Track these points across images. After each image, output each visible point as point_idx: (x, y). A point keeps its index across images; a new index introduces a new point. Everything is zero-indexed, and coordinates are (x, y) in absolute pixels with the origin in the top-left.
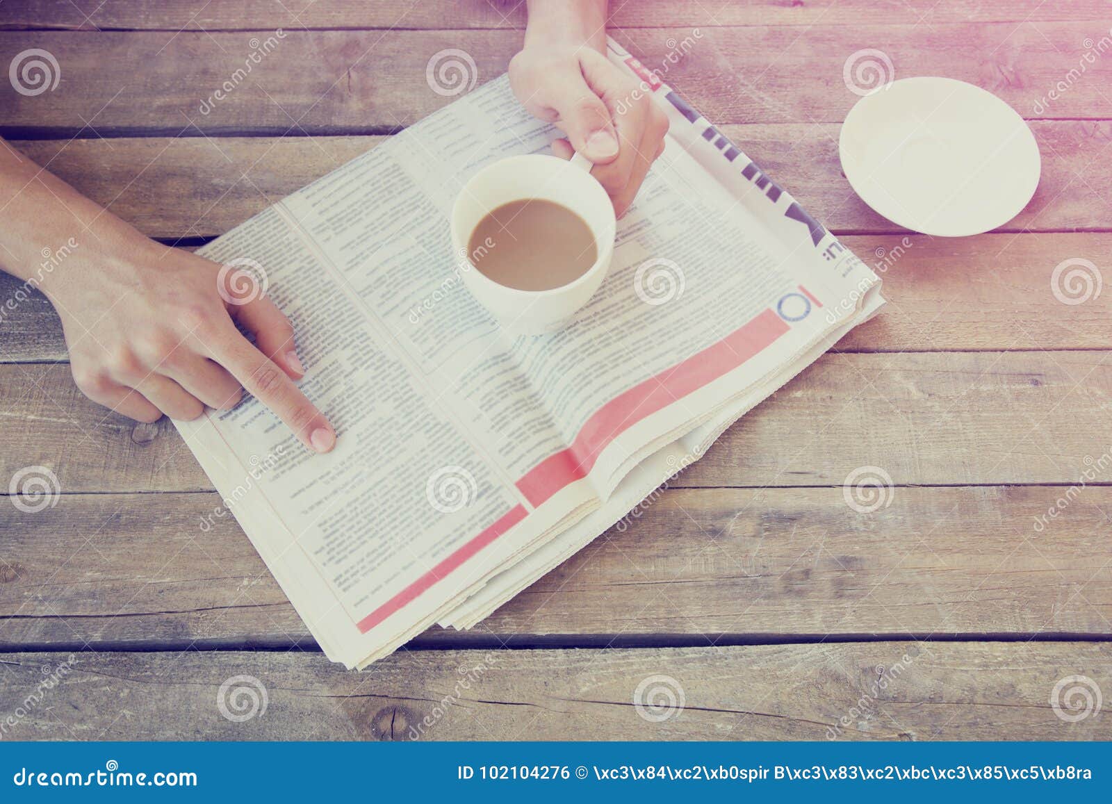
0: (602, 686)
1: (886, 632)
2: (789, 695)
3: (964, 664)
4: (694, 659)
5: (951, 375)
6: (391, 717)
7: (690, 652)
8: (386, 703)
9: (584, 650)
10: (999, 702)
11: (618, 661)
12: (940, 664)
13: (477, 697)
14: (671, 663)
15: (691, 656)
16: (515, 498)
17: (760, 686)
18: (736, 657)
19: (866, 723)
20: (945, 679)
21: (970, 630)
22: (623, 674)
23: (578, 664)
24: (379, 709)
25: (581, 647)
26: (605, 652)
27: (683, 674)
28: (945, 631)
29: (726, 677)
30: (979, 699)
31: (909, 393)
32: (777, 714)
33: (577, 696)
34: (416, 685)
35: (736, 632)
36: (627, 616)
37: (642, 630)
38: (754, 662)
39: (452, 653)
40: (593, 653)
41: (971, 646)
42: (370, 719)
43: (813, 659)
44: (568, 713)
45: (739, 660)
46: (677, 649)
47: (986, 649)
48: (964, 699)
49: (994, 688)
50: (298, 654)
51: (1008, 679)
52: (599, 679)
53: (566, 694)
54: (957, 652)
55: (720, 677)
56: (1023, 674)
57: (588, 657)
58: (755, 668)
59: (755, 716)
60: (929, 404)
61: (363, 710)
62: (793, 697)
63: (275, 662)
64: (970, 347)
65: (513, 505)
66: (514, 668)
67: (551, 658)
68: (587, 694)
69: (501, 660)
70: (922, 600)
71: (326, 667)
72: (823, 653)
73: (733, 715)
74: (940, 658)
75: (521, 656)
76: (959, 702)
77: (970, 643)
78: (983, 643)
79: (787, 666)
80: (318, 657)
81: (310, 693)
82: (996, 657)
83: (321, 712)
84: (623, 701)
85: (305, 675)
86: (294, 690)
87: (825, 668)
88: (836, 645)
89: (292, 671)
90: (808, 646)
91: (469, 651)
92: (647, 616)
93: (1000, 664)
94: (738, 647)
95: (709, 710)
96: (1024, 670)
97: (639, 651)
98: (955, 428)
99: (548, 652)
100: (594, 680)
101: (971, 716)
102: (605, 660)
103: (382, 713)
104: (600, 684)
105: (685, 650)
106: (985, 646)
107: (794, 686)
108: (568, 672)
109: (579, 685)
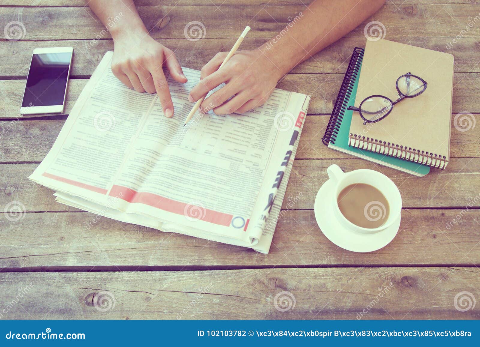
0: (172, 285)
1: (279, 265)
2: (242, 288)
3: (308, 276)
4: (207, 275)
5: (312, 168)
6: (92, 297)
7: (205, 272)
8: (92, 291)
9: (166, 272)
10: (319, 290)
11: (179, 276)
12: (299, 276)
13: (125, 289)
14: (198, 277)
15: (206, 274)
16: (109, 188)
17: (231, 285)
18: (223, 274)
19: (269, 298)
20: (300, 282)
21: (311, 264)
22: (180, 280)
23: (164, 277)
24: (88, 294)
25: (165, 270)
26: (174, 273)
27: (202, 281)
28: (301, 264)
29: (218, 282)
30: (312, 289)
31: (296, 175)
32: (236, 295)
33: (162, 289)
34: (103, 285)
35: (223, 265)
36: (183, 259)
37: (188, 264)
38: (229, 276)
39: (117, 273)
40: (170, 273)
41: (311, 269)
42: (84, 298)
43: (251, 275)
44: (159, 295)
45: (224, 275)
46: (201, 271)
47: (316, 271)
48: (306, 289)
49: (317, 285)
50: (60, 273)
51: (322, 281)
52: (171, 283)
53: (158, 288)
54: (305, 272)
55: (216, 282)
56: (329, 280)
57: (168, 274)
58: (230, 278)
59: (228, 296)
60: (303, 179)
61: (82, 294)
62: (243, 289)
63: (51, 276)
64: (320, 158)
65: (106, 189)
66: (139, 279)
67: (154, 275)
68: (166, 288)
69: (135, 275)
70: (294, 252)
71: (69, 278)
72: (255, 273)
73: (220, 296)
74: (299, 274)
75: (143, 274)
76: (304, 291)
77: (310, 269)
78: (315, 269)
79: (242, 277)
80: (67, 274)
81: (63, 288)
82: (319, 274)
83: (68, 296)
84: (179, 291)
85: (61, 281)
86: (58, 287)
87: (256, 278)
88: (261, 270)
89: (56, 280)
90: (250, 270)
91: (124, 272)
92: (191, 259)
93: (320, 276)
94: (224, 271)
95: (211, 294)
96: (329, 278)
97: (187, 272)
98: (312, 188)
99: (153, 272)
100: (169, 283)
101: (308, 295)
102: (174, 275)
103: (89, 295)
104: (171, 284)
105: (204, 271)
106: (316, 270)
107: (244, 285)
108: (160, 280)
109: (164, 284)
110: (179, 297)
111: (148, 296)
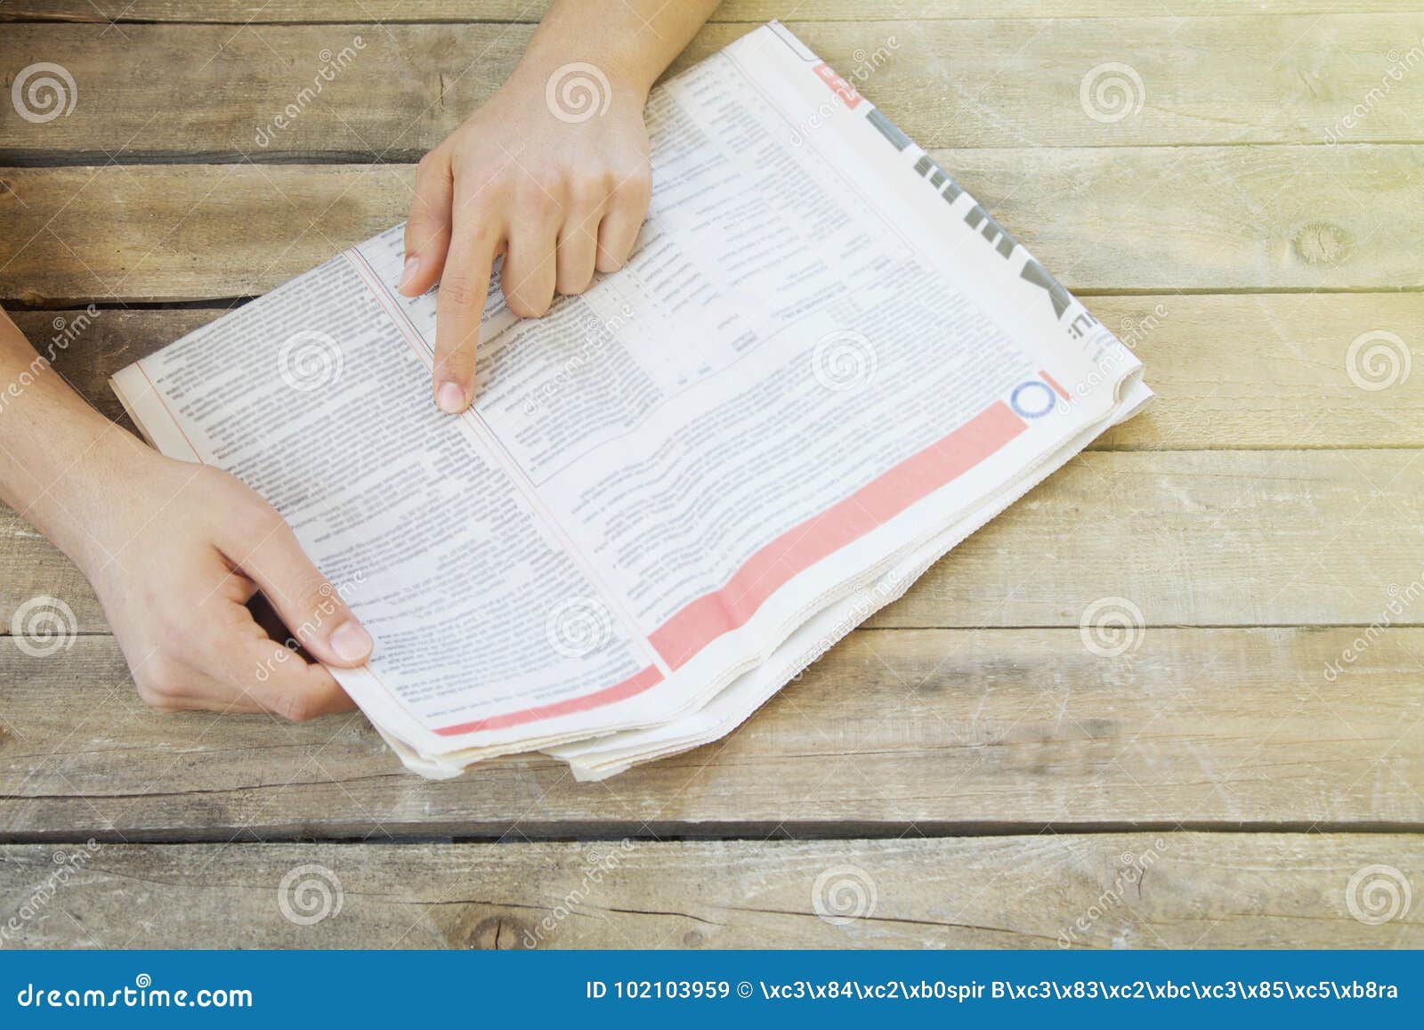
0: (773, 891)
1: (1150, 820)
2: (1021, 902)
3: (1253, 863)
4: (896, 854)
5: (1235, 480)
6: (495, 930)
7: (890, 845)
8: (490, 912)
9: (751, 843)
10: (1300, 913)
11: (794, 858)
12: (1221, 862)
13: (608, 905)
14: (865, 860)
15: (890, 850)
16: (648, 656)
17: (982, 890)
18: (950, 852)
19: (1122, 939)
20: (1228, 882)
21: (1261, 818)
22: (800, 873)
23: (743, 861)
24: (479, 920)
25: (746, 838)
26: (778, 845)
27: (880, 875)
28: (1227, 820)
29: (938, 878)
30: (1271, 908)
31: (1180, 504)
32: (1005, 927)
33: (741, 903)
34: (528, 888)
35: (951, 820)
36: (807, 798)
37: (827, 816)
38: (974, 859)
39: (576, 846)
40: (762, 847)
41: (1263, 839)
42: (467, 934)
43: (1052, 855)
45: (955, 856)
46: (873, 842)
47: (1282, 843)
48: (1252, 909)
49: (1291, 894)
50: (373, 847)
51: (1310, 882)
52: (770, 882)
53: (727, 901)
54: (1243, 846)
55: (930, 879)
56: (1330, 876)
57: (756, 851)
58: (976, 866)
59: (976, 931)
60: (1207, 519)
61: (458, 921)
62: (1026, 905)
63: (342, 858)
64: (1260, 444)
65: (644, 665)
66: (657, 867)
67: (706, 853)
68: (753, 901)
69: (641, 855)
70: (1197, 778)
71: (409, 864)
72: (1066, 848)
73: (946, 929)
74: (1220, 854)
75: (667, 850)
76: (1246, 913)
77: (1260, 836)
78: (1278, 835)
79: (1017, 864)
80: (400, 851)
81: (389, 898)
82: (1294, 854)
83: (404, 923)
85: (381, 875)
86: (367, 894)
87: (1069, 867)
88: (1084, 837)
89: (364, 870)
90: (1046, 838)
91: (599, 843)
92: (833, 798)
93: (1300, 862)
94: (953, 840)
95: (915, 922)
96: (1333, 872)
97: (822, 844)
98: (1241, 551)
99: (702, 844)
100: (763, 882)
101: (1262, 931)
102: (778, 856)
103: (484, 925)
104: (771, 888)
105: (883, 842)
106: (1280, 839)
107: (1028, 891)
108: (729, 871)
109: (744, 888)
110: (801, 933)
111: (693, 929)
